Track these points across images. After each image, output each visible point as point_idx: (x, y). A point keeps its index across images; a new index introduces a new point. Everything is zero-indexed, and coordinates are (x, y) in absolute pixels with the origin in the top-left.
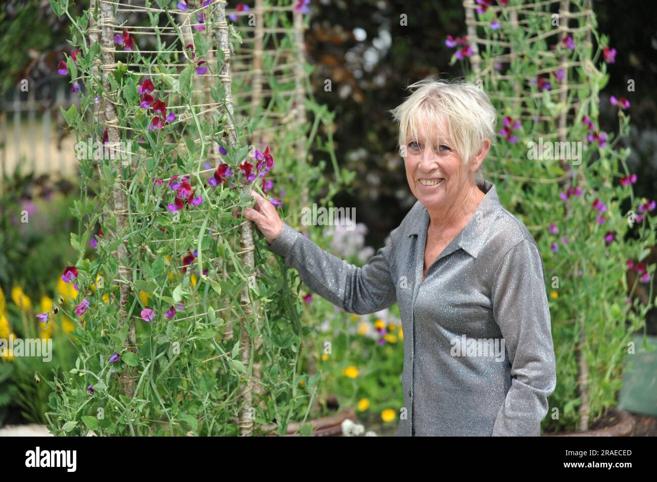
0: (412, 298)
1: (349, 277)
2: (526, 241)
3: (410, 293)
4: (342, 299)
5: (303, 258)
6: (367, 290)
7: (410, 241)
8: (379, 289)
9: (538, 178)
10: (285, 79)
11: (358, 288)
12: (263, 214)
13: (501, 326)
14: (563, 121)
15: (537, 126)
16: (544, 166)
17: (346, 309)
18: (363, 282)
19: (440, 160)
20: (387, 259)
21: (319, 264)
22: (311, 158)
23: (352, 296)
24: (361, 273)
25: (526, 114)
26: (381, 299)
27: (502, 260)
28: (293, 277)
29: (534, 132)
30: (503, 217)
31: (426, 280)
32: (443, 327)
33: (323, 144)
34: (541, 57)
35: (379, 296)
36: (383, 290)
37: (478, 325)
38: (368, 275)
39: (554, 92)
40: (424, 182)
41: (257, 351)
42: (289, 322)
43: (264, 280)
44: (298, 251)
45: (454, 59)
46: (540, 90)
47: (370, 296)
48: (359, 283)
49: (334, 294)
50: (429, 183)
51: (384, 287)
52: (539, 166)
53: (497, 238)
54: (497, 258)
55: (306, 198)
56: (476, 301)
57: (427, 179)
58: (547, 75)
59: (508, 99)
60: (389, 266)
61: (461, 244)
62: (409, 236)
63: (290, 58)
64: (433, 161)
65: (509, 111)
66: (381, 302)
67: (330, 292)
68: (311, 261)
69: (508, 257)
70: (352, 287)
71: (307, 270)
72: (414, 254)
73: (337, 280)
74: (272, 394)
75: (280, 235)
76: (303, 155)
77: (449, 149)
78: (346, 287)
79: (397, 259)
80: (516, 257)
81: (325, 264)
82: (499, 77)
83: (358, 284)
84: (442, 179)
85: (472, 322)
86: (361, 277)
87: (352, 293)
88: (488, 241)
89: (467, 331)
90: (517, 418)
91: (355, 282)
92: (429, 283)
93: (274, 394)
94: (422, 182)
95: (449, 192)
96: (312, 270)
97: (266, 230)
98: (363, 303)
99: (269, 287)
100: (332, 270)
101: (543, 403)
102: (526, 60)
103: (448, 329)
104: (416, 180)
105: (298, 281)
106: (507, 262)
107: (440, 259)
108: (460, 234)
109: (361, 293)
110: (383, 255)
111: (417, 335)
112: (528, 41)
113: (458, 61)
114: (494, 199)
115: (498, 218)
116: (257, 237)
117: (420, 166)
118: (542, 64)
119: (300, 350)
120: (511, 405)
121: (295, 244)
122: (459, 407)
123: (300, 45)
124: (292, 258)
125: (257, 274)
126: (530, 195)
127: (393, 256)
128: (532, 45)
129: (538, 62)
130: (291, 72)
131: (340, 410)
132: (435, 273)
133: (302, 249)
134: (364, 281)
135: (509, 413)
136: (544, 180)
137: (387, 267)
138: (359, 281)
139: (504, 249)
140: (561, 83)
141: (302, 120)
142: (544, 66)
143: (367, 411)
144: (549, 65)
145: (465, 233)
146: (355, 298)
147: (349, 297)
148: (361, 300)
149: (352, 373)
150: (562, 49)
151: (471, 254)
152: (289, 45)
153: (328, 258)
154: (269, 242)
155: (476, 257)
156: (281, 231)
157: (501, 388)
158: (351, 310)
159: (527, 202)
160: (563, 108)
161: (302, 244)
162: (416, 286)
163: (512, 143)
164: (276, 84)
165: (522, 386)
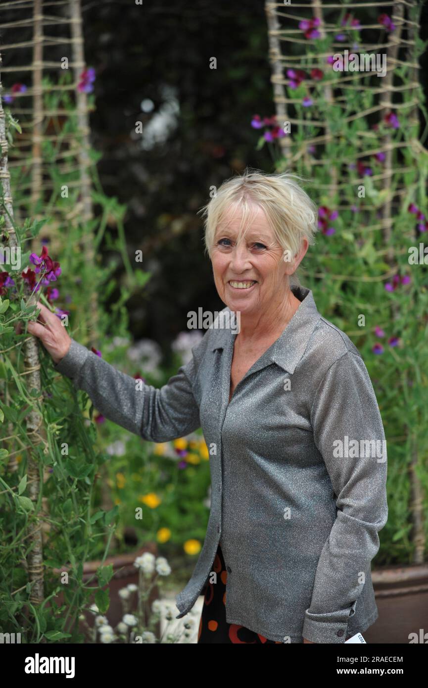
0: (218, 421)
1: (147, 400)
2: (350, 354)
3: (216, 415)
4: (139, 425)
5: (95, 379)
6: (168, 415)
7: (214, 357)
8: (181, 413)
9: (359, 276)
10: (68, 168)
11: (157, 413)
12: (49, 329)
13: (323, 452)
14: (387, 211)
15: (357, 216)
16: (366, 263)
17: (144, 436)
18: (163, 406)
19: (255, 259)
20: (189, 378)
21: (113, 386)
22: (100, 258)
23: (150, 422)
24: (160, 395)
25: (344, 203)
26: (184, 425)
27: (324, 376)
28: (85, 401)
29: (355, 224)
30: (322, 327)
31: (234, 400)
32: (256, 453)
33: (113, 243)
34: (361, 138)
35: (181, 421)
36: (185, 414)
37: (295, 450)
38: (168, 398)
39: (377, 177)
40: (235, 285)
41: (45, 485)
42: (81, 449)
43: (52, 404)
44: (88, 372)
45: (261, 142)
46: (360, 175)
47: (171, 422)
48: (159, 407)
49: (130, 419)
50: (241, 285)
51: (186, 410)
52: (361, 262)
53: (317, 352)
54: (317, 374)
55: (94, 305)
56: (293, 423)
57: (239, 281)
58: (367, 158)
59: (324, 187)
60: (191, 386)
61: (274, 358)
62: (213, 350)
63: (74, 144)
64: (247, 260)
65: (325, 201)
66: (184, 427)
67: (126, 417)
68: (104, 383)
69: (331, 372)
70: (151, 411)
71: (99, 394)
72: (218, 371)
73: (133, 403)
74: (65, 534)
75: (69, 353)
76: (90, 255)
77: (265, 247)
78: (143, 412)
79: (200, 377)
80: (340, 372)
81: (119, 385)
82: (314, 162)
83: (157, 409)
84: (255, 282)
85: (289, 446)
86: (161, 400)
87: (151, 419)
88: (307, 355)
89: (283, 457)
90: (344, 555)
91: (154, 407)
92: (238, 403)
93: (67, 534)
94: (232, 284)
95: (263, 298)
96: (105, 393)
97: (52, 347)
98: (163, 429)
99: (58, 410)
100: (127, 393)
101: (374, 539)
102: (343, 142)
103: (261, 455)
104: (225, 281)
105: (89, 404)
106: (329, 378)
107: (250, 376)
108: (273, 346)
109: (161, 419)
110: (185, 374)
111: (226, 463)
112: (345, 120)
113: (266, 144)
114: (311, 307)
115: (317, 329)
116: (43, 355)
117: (231, 266)
118: (362, 145)
119: (95, 481)
120: (337, 541)
121: (85, 364)
122: (277, 544)
123: (83, 129)
124: (82, 380)
125: (44, 397)
126: (350, 296)
127: (195, 375)
128: (350, 124)
129: (356, 143)
130: (75, 160)
131: (140, 545)
132: (244, 391)
133: (93, 370)
134: (164, 404)
135: (335, 550)
136: (366, 279)
137: (188, 388)
138: (158, 404)
139: (325, 364)
140: (384, 168)
141: (89, 215)
142: (364, 148)
143: (168, 543)
144: (370, 147)
145: (278, 345)
146: (153, 424)
147: (148, 423)
148: (161, 426)
149: (152, 500)
150: (385, 128)
151: (286, 369)
152: (71, 130)
153: (122, 379)
154: (56, 361)
155: (292, 373)
156: (68, 349)
157: (325, 522)
158: (149, 438)
159: (348, 305)
160: (386, 195)
161: (93, 364)
162: (223, 408)
163: (330, 237)
164: (58, 174)
165: (349, 520)
